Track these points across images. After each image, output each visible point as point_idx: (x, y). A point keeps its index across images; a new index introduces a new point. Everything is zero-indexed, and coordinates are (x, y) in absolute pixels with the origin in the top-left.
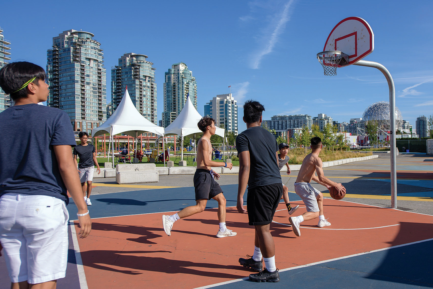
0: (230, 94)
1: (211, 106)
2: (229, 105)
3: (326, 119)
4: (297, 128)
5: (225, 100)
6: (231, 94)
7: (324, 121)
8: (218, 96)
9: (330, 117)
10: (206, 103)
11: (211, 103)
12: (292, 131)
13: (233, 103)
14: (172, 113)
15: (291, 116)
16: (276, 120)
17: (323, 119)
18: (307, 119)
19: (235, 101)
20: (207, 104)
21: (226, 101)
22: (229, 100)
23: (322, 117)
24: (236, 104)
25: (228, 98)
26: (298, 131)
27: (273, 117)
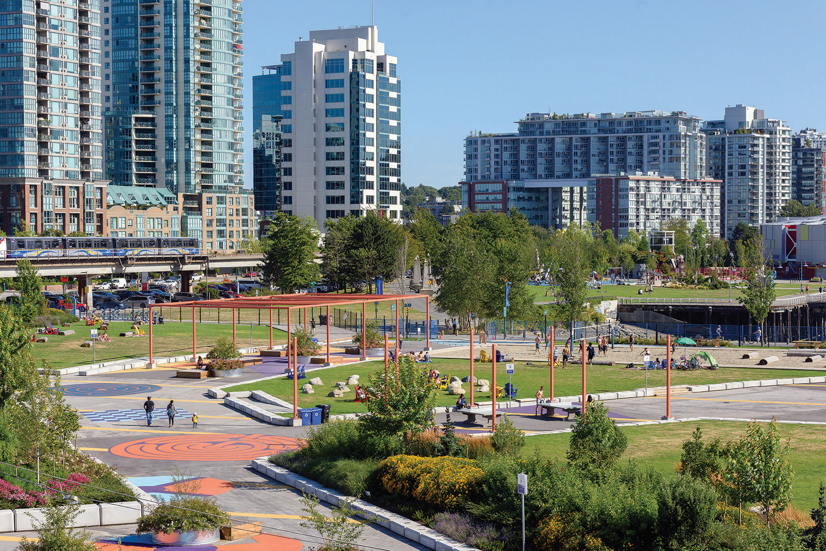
0: (370, 29)
1: (284, 79)
2: (369, 76)
3: (762, 132)
4: (639, 175)
5: (352, 55)
6: (375, 27)
7: (755, 138)
8: (319, 36)
9: (781, 123)
10: (264, 68)
11: (285, 68)
12: (617, 186)
13: (381, 66)
14: (137, 119)
15: (608, 117)
16: (541, 133)
17: (750, 131)
18: (683, 133)
19: (391, 60)
20: (266, 72)
21: (355, 61)
22: (368, 56)
23: (742, 123)
24: (393, 74)
25: (362, 44)
26: (642, 185)
27: (524, 118)
